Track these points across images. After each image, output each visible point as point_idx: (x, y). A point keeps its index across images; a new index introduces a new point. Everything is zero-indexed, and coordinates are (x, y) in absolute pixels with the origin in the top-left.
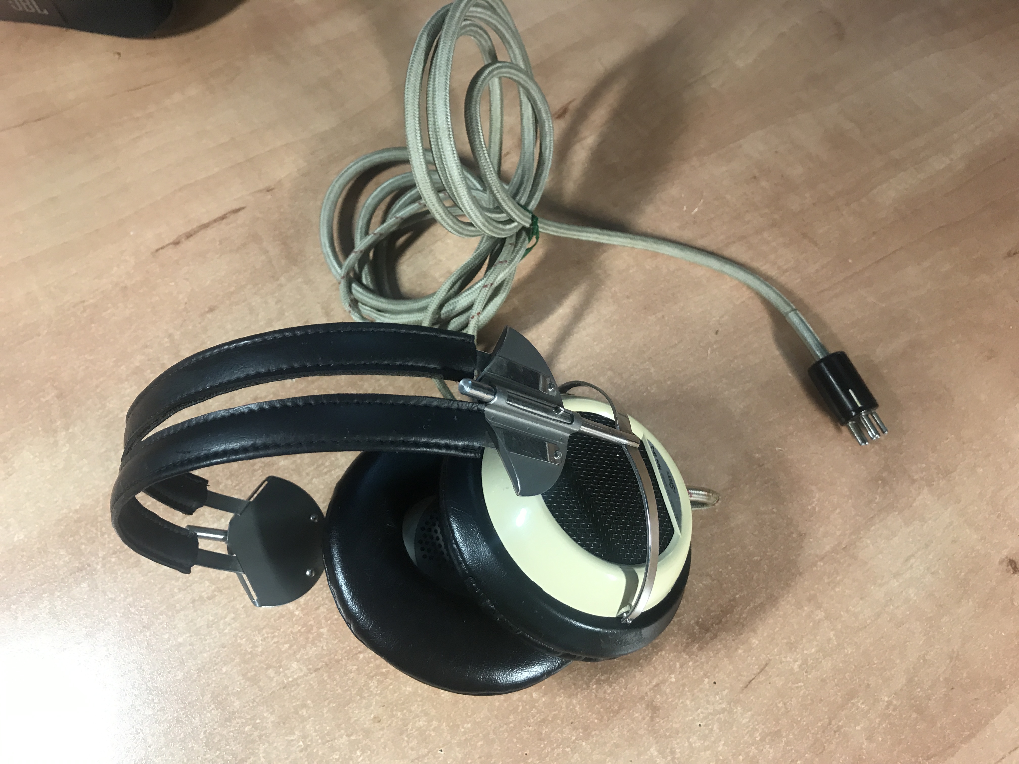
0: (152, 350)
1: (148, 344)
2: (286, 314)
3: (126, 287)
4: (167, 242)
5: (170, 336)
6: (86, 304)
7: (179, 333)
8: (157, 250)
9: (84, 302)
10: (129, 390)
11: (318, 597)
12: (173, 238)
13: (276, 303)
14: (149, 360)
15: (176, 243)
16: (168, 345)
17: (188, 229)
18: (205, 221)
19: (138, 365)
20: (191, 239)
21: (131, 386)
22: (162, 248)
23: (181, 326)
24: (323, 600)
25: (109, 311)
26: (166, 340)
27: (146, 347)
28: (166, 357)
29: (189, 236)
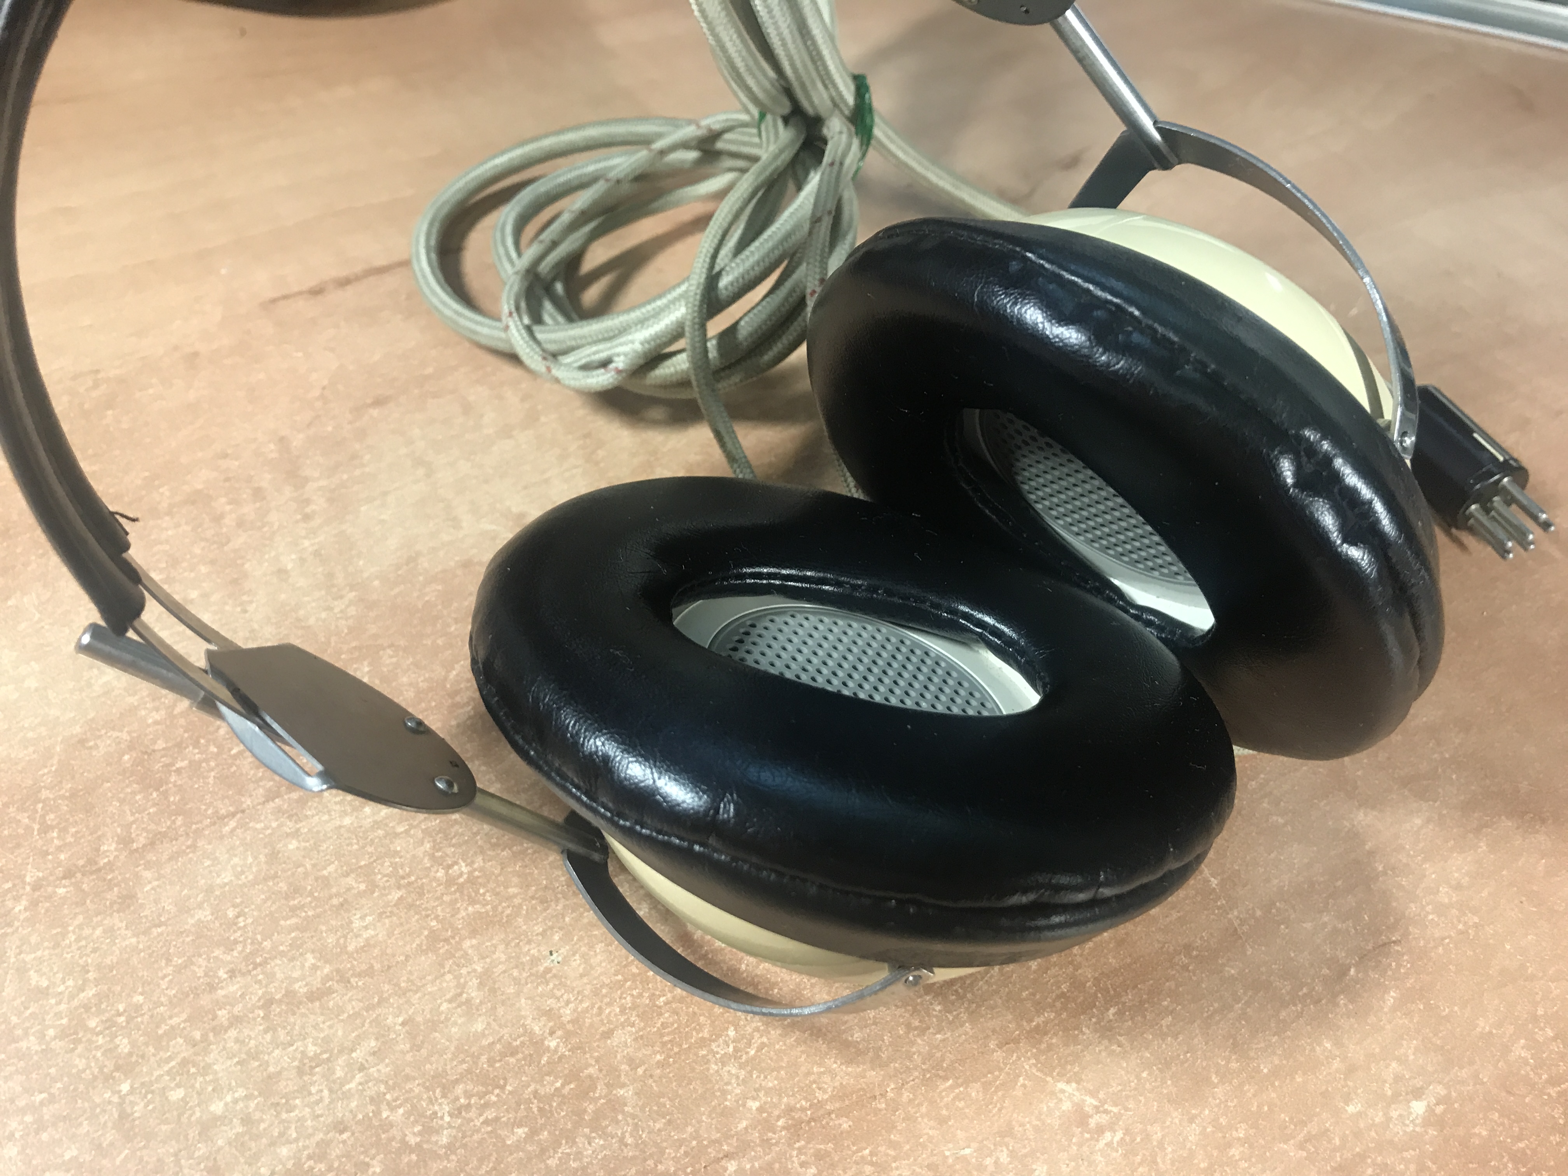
0: (237, 463)
1: (229, 451)
2: (543, 419)
3: (196, 354)
4: (296, 289)
5: (283, 441)
6: (100, 376)
7: (301, 436)
8: (274, 301)
9: (97, 371)
10: (170, 533)
11: (609, 1004)
12: (311, 282)
13: (523, 400)
14: (227, 479)
15: (317, 292)
16: (274, 455)
17: (343, 273)
18: (381, 262)
19: (200, 487)
20: (349, 287)
21: (177, 526)
22: (285, 297)
23: (309, 425)
24: (623, 1010)
25: (151, 391)
26: (272, 446)
27: (225, 456)
28: (268, 476)
29: (344, 283)
